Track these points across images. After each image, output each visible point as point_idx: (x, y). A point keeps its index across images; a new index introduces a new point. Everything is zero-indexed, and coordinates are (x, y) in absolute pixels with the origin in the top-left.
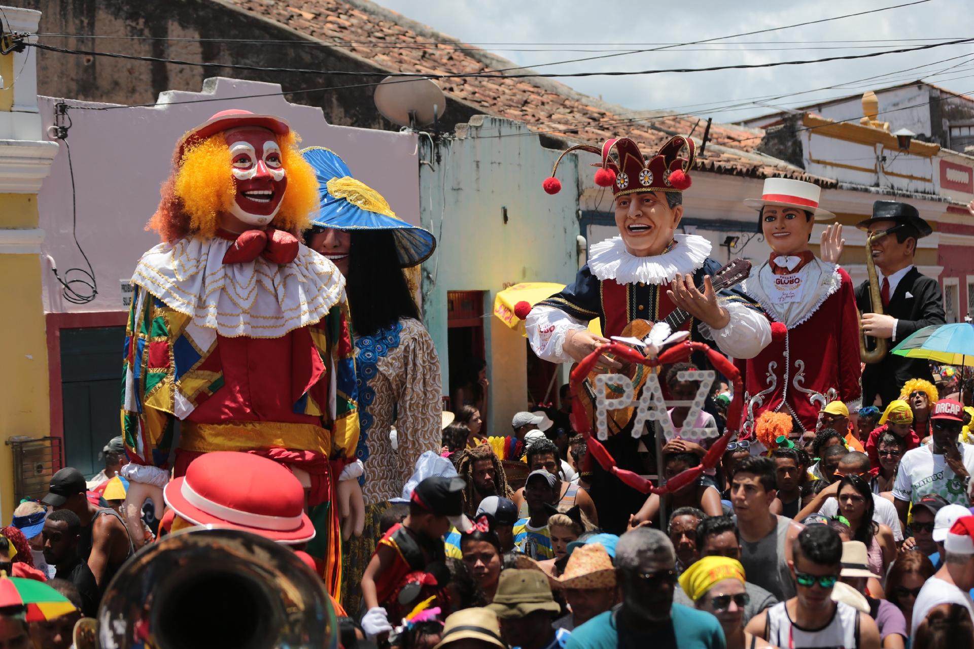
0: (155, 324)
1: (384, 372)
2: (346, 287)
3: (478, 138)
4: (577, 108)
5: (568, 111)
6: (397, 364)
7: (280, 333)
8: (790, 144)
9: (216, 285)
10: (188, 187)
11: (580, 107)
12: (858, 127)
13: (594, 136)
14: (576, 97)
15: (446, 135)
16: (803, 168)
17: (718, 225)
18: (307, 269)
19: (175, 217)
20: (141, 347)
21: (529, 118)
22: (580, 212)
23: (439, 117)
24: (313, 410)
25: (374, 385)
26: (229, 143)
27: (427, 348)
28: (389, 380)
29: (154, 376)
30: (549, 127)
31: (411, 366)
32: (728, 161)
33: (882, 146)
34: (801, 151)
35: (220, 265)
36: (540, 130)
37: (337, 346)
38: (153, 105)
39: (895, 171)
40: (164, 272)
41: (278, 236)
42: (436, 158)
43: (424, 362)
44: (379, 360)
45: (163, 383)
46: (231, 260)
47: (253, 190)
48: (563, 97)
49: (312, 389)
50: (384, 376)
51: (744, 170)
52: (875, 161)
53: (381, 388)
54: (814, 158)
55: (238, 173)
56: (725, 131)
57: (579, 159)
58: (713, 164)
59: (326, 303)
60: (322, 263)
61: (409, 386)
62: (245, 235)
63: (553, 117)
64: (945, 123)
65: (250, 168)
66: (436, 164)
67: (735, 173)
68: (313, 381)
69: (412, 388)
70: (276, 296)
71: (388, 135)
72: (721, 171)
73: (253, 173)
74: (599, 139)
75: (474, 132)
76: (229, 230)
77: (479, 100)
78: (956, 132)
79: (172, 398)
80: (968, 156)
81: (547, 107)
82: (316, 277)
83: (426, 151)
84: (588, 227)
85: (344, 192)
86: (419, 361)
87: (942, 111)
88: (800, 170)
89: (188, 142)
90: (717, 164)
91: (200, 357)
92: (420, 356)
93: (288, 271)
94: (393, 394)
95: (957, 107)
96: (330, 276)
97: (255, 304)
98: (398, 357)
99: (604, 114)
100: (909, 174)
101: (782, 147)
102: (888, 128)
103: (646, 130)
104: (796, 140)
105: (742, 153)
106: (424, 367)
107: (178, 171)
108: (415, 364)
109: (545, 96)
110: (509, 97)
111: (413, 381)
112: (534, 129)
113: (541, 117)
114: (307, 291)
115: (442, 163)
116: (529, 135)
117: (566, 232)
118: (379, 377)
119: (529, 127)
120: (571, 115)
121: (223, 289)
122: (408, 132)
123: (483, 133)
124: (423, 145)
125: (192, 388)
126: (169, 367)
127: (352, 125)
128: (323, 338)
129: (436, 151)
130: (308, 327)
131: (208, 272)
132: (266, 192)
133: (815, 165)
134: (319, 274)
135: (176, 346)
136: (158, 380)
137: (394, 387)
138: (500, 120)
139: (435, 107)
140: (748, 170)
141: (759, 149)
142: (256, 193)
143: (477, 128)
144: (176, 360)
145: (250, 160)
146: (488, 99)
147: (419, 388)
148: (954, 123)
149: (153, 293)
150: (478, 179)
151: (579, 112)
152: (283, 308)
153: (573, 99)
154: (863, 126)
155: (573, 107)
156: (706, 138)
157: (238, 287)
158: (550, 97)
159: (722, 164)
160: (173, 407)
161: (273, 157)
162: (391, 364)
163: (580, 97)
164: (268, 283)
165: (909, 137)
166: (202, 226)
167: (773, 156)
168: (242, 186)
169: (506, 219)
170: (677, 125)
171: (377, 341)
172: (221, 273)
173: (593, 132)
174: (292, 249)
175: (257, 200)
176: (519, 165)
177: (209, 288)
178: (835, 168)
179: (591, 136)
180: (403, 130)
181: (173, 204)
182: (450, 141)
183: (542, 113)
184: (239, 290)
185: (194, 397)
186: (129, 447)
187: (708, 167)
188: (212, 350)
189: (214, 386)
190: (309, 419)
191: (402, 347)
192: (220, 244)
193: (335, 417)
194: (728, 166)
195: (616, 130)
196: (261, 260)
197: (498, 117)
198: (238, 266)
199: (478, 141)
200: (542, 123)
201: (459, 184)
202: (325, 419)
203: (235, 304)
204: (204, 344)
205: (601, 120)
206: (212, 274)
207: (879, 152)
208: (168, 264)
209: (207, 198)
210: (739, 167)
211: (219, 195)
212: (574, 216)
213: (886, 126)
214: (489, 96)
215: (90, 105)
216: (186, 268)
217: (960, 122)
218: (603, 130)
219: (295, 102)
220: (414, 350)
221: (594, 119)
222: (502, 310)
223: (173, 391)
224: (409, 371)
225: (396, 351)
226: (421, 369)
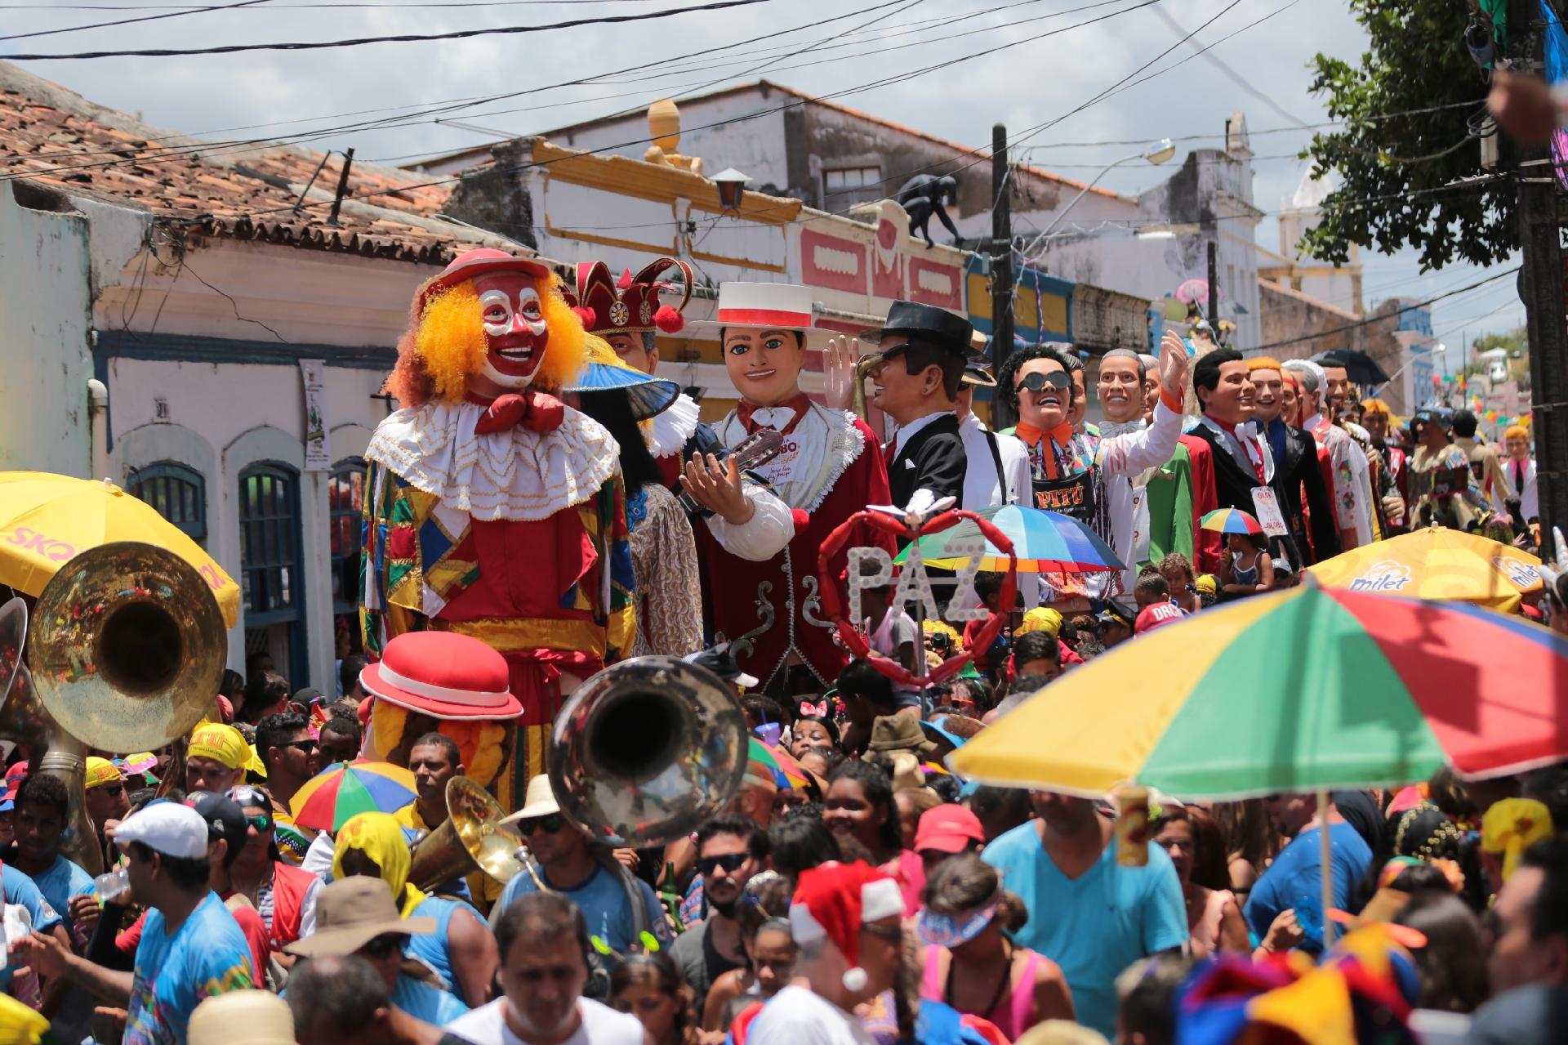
0: (397, 508)
2: (621, 457)
4: (91, 132)
5: (73, 138)
6: (646, 538)
7: (543, 514)
8: (507, 199)
9: (467, 460)
10: (432, 345)
11: (97, 131)
12: (640, 166)
13: (124, 187)
14: (89, 112)
16: (534, 246)
17: (365, 356)
18: (574, 437)
19: (416, 378)
20: (382, 534)
22: (95, 333)
24: (583, 603)
26: (479, 292)
29: (397, 569)
30: (33, 168)
31: (662, 539)
32: (387, 232)
33: (688, 202)
34: (529, 212)
35: (472, 435)
36: (16, 175)
37: (610, 528)
39: (713, 252)
40: (405, 445)
41: (540, 400)
43: (677, 534)
45: (409, 576)
46: (485, 428)
47: (509, 347)
48: (64, 112)
49: (582, 578)
51: (417, 249)
52: (673, 230)
54: (554, 225)
55: (491, 328)
56: (383, 181)
57: (93, 229)
58: (355, 237)
59: (597, 477)
60: (591, 428)
61: (662, 563)
62: (501, 400)
63: (43, 150)
64: (815, 162)
65: (503, 322)
67: (398, 254)
68: (585, 570)
69: (666, 566)
70: (539, 471)
72: (371, 251)
73: (509, 328)
74: (133, 190)
76: (482, 393)
78: (835, 181)
79: (420, 593)
80: (856, 222)
81: (30, 130)
82: (585, 447)
84: (111, 362)
86: (672, 534)
87: (810, 139)
88: (528, 249)
89: (430, 291)
90: (362, 238)
91: (451, 544)
92: (672, 528)
93: (551, 440)
95: (838, 131)
96: (601, 444)
97: (514, 484)
98: (647, 531)
99: (145, 144)
100: (741, 257)
101: (492, 206)
102: (700, 168)
103: (226, 175)
104: (520, 192)
105: (413, 218)
106: (677, 540)
107: (418, 324)
108: (667, 538)
109: (28, 111)
111: (667, 558)
112: (5, 171)
113: (19, 151)
114: (574, 465)
117: (66, 373)
120: (79, 146)
121: (476, 464)
125: (443, 581)
126: (415, 557)
128: (594, 518)
130: (576, 507)
131: (458, 445)
132: (525, 350)
133: (556, 241)
134: (587, 443)
135: (423, 532)
136: (402, 573)
137: (644, 565)
140: (424, 249)
141: (446, 211)
142: (512, 350)
144: (423, 548)
145: (504, 312)
147: (674, 565)
148: (832, 162)
149: (394, 470)
151: (93, 140)
152: (547, 484)
153: (83, 116)
154: (650, 164)
155: (82, 132)
156: (343, 190)
157: (493, 461)
158: (38, 112)
159: (374, 238)
160: (421, 604)
161: (532, 307)
162: (640, 540)
163: (96, 112)
164: (528, 455)
165: (739, 186)
166: (448, 390)
167: (474, 224)
168: (496, 344)
170: (291, 169)
172: (474, 445)
173: (121, 179)
174: (556, 416)
175: (513, 359)
177: (460, 464)
178: (595, 246)
179: (116, 185)
181: (413, 363)
183: (20, 143)
184: (495, 465)
185: (445, 590)
186: (373, 652)
187: (346, 243)
188: (464, 536)
189: (468, 579)
190: (580, 615)
191: (649, 520)
192: (471, 410)
193: (608, 610)
194: (386, 241)
195: (167, 176)
196: (520, 428)
198: (493, 436)
200: (19, 162)
202: (597, 612)
203: (490, 481)
204: (455, 529)
205: (138, 156)
206: (463, 447)
207: (682, 216)
208: (411, 436)
209: (454, 357)
210: (407, 244)
211: (468, 354)
212: (83, 340)
213: (695, 164)
216: (433, 440)
217: (844, 161)
218: (141, 175)
221: (123, 154)
223: (421, 585)
224: (661, 546)
225: (644, 524)
226: (675, 543)
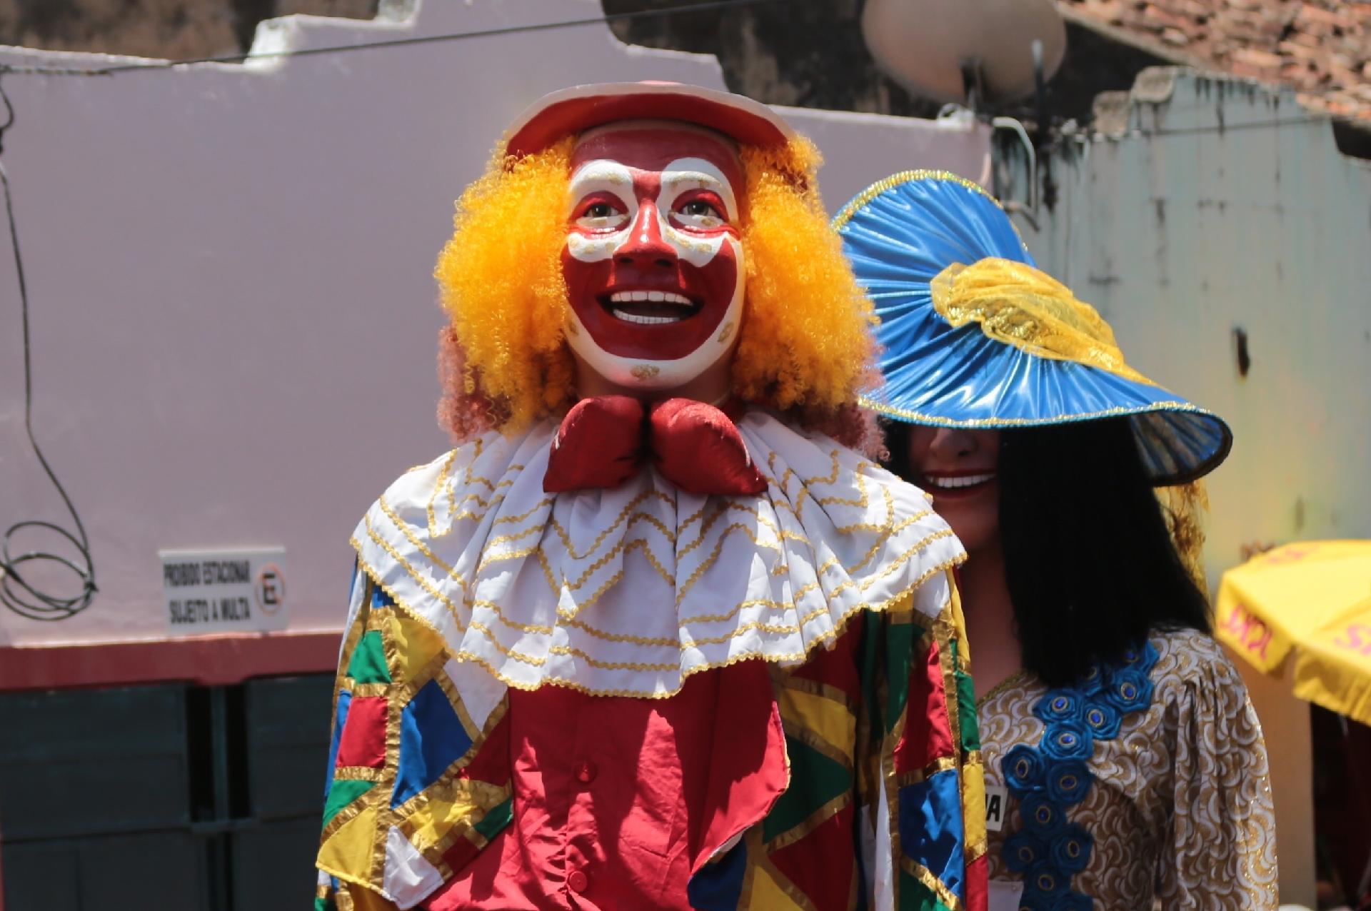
0: (362, 651)
1: (1114, 781)
3: (1161, 132)
6: (1147, 755)
15: (1069, 126)
21: (1300, 73)
23: (1049, 74)
25: (1087, 820)
27: (1228, 708)
28: (1130, 800)
29: (337, 788)
30: (1357, 97)
31: (1183, 755)
35: (541, 493)
36: (1334, 110)
38: (241, 59)
42: (1041, 192)
43: (1218, 744)
44: (1099, 750)
45: (363, 809)
50: (1114, 790)
53: (1109, 824)
55: (580, 243)
61: (1180, 810)
65: (611, 229)
66: (1043, 209)
69: (1190, 817)
70: (674, 583)
71: (906, 132)
73: (629, 243)
75: (1148, 118)
77: (1156, 24)
79: (379, 847)
81: (1350, 42)
83: (1014, 173)
85: (976, 305)
86: (1206, 743)
91: (467, 742)
92: (1207, 729)
93: (734, 517)
94: (1147, 834)
98: (1150, 737)
106: (1219, 758)
108: (1194, 752)
110: (1238, 16)
111: (1192, 798)
112: (1317, 105)
113: (1334, 72)
115: (1060, 206)
116: (1304, 122)
118: (1101, 797)
119: (1302, 99)
121: (534, 559)
122: (963, 120)
123: (1173, 119)
124: (1006, 157)
125: (438, 826)
127: (801, 103)
129: (1042, 173)
137: (1148, 815)
138: (1220, 84)
139: (1037, 48)
143: (1155, 106)
145: (621, 210)
146: (1182, 22)
147: (1208, 815)
150: (1161, 252)
160: (379, 871)
162: (1134, 757)
164: (658, 546)
169: (1244, 362)
171: (1092, 699)
176: (1279, 209)
180: (947, 115)
182: (1081, 146)
183: (1337, 60)
185: (441, 850)
188: (493, 724)
189: (490, 820)
191: (1159, 710)
197: (1212, 73)
198: (590, 497)
199: (1159, 143)
200: (1339, 88)
201: (1109, 264)
204: (478, 707)
214: (1184, 14)
215: (62, 63)
219: (639, 41)
220: (1191, 712)
222: (1240, 621)
223: (383, 828)
224: (1180, 771)
225: (1144, 721)
226: (1211, 765)
